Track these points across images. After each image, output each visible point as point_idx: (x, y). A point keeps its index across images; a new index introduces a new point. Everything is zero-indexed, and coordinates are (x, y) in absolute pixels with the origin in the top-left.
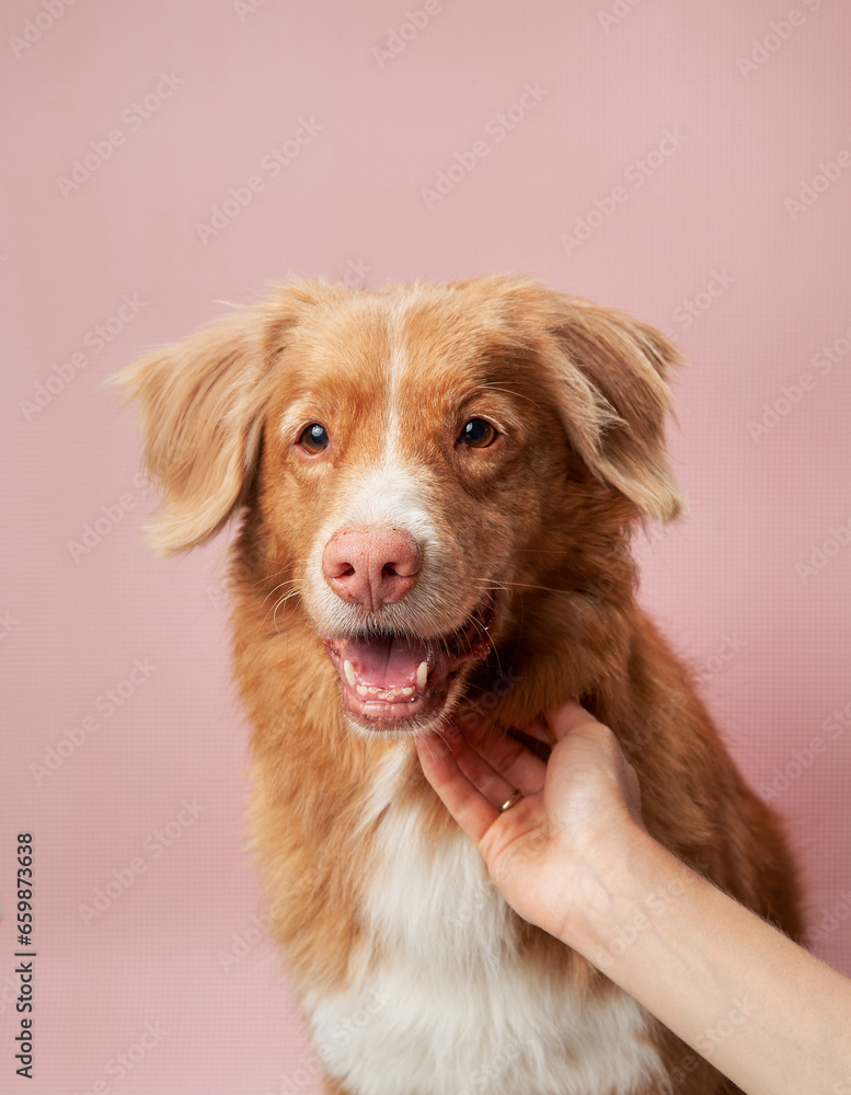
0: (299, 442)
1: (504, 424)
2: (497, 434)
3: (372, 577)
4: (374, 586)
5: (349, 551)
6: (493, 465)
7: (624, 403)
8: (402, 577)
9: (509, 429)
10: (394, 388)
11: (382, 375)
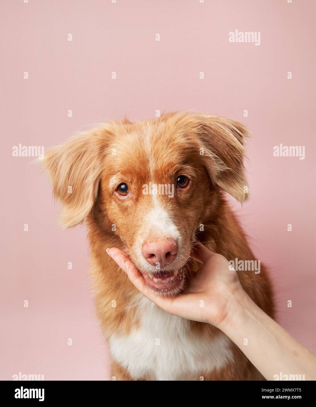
0: (116, 190)
1: (190, 175)
2: (189, 180)
3: (162, 258)
4: (163, 261)
5: (153, 248)
6: (189, 195)
7: (227, 156)
8: (172, 255)
9: (192, 177)
10: (152, 174)
11: (147, 169)
